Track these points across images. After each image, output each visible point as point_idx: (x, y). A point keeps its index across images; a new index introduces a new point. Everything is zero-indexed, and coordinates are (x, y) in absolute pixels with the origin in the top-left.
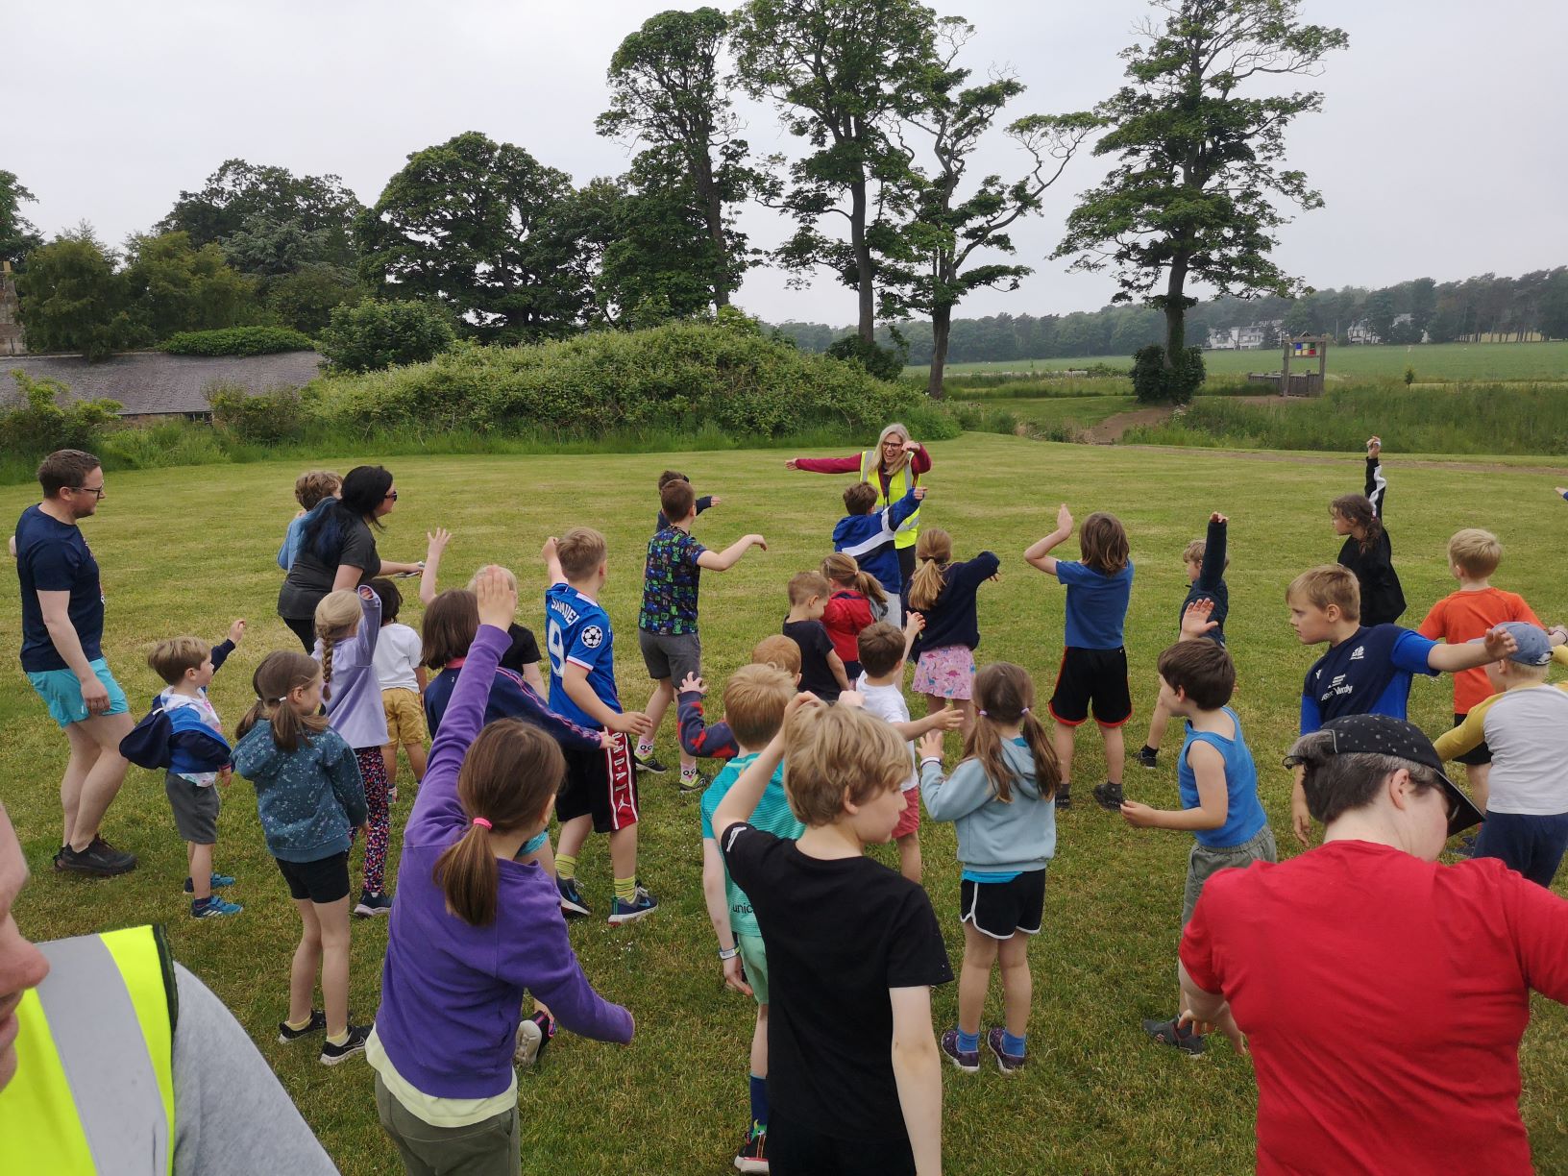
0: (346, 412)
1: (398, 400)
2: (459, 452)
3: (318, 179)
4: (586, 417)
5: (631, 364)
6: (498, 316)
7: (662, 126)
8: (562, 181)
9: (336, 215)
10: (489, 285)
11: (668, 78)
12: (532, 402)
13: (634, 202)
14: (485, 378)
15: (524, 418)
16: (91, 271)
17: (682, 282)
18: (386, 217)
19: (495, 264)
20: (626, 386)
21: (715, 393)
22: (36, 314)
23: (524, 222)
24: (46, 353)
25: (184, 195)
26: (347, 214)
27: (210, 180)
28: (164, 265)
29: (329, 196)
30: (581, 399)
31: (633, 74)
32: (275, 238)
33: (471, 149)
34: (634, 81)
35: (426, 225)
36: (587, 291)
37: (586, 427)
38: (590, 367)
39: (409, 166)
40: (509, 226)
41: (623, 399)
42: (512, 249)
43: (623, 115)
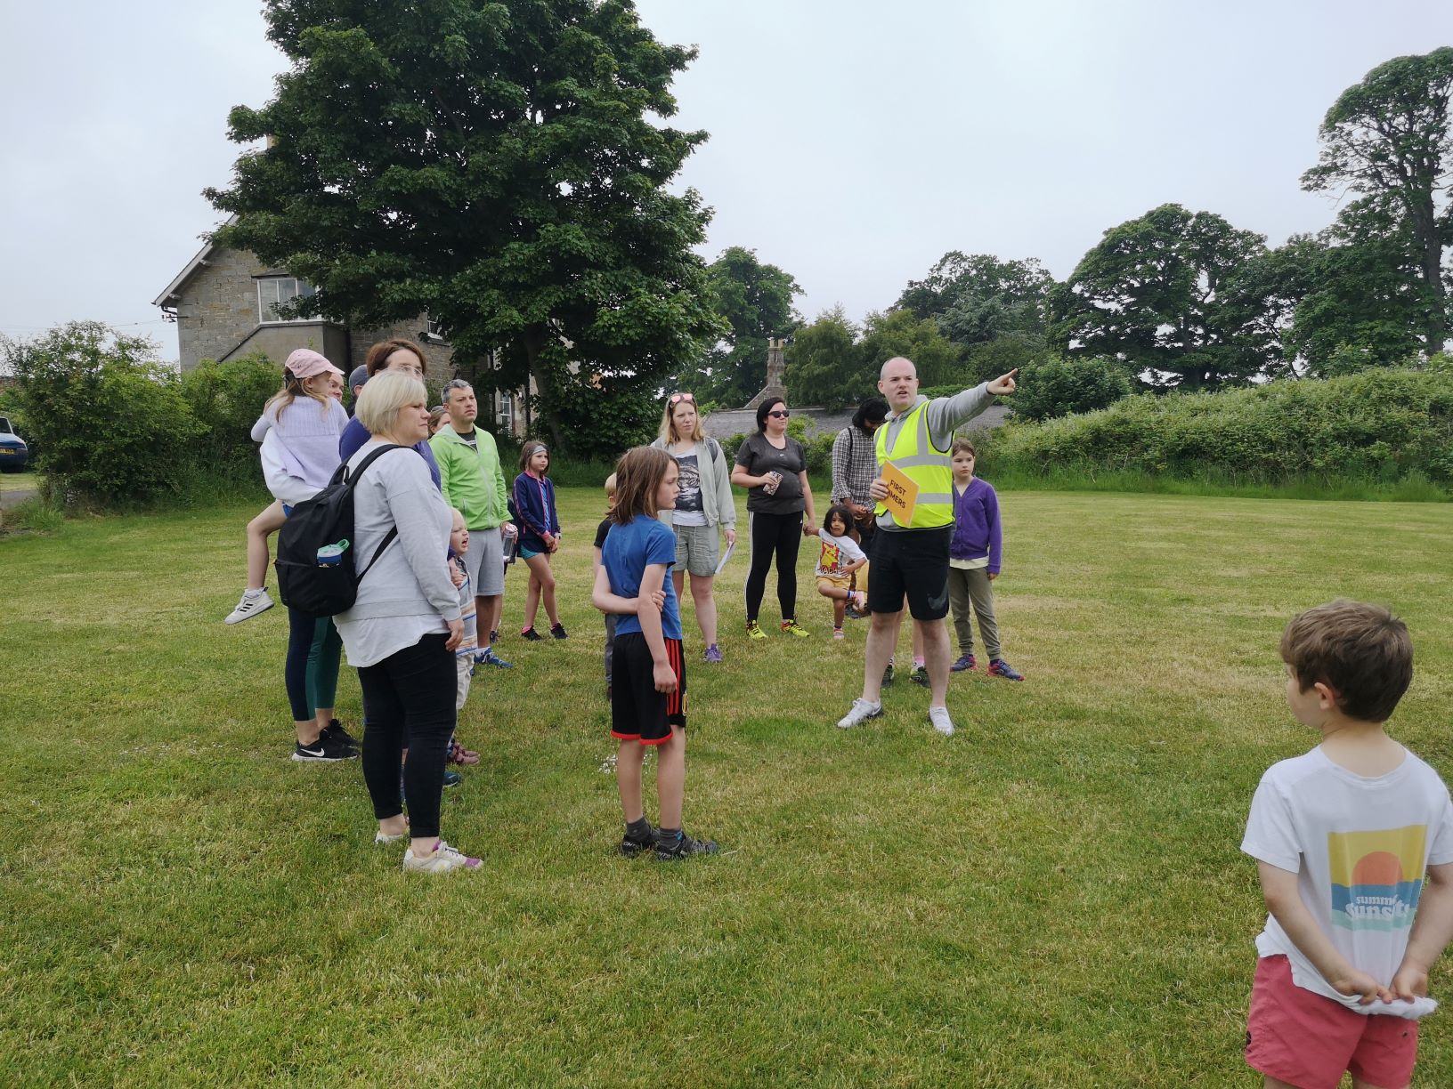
0: (1027, 450)
1: (1075, 440)
2: (1128, 490)
3: (1020, 262)
4: (1267, 461)
5: (1324, 409)
6: (1174, 375)
7: (1377, 175)
8: (1256, 242)
9: (1032, 293)
10: (1168, 346)
11: (1390, 126)
12: (1209, 445)
13: (1338, 253)
14: (1162, 421)
15: (1198, 460)
16: (838, 342)
17: (1388, 332)
18: (1077, 289)
19: (1177, 325)
20: (1316, 431)
21: (1426, 441)
22: (796, 377)
23: (1211, 285)
24: (799, 407)
25: (911, 284)
26: (1042, 291)
27: (932, 270)
28: (892, 336)
29: (1028, 276)
30: (1263, 443)
31: (1348, 126)
32: (980, 311)
33: (1166, 220)
34: (1349, 134)
35: (1114, 293)
36: (1273, 347)
37: (1267, 471)
38: (1276, 411)
39: (1104, 241)
40: (1196, 289)
41: (1312, 445)
42: (1196, 311)
43: (1335, 167)
